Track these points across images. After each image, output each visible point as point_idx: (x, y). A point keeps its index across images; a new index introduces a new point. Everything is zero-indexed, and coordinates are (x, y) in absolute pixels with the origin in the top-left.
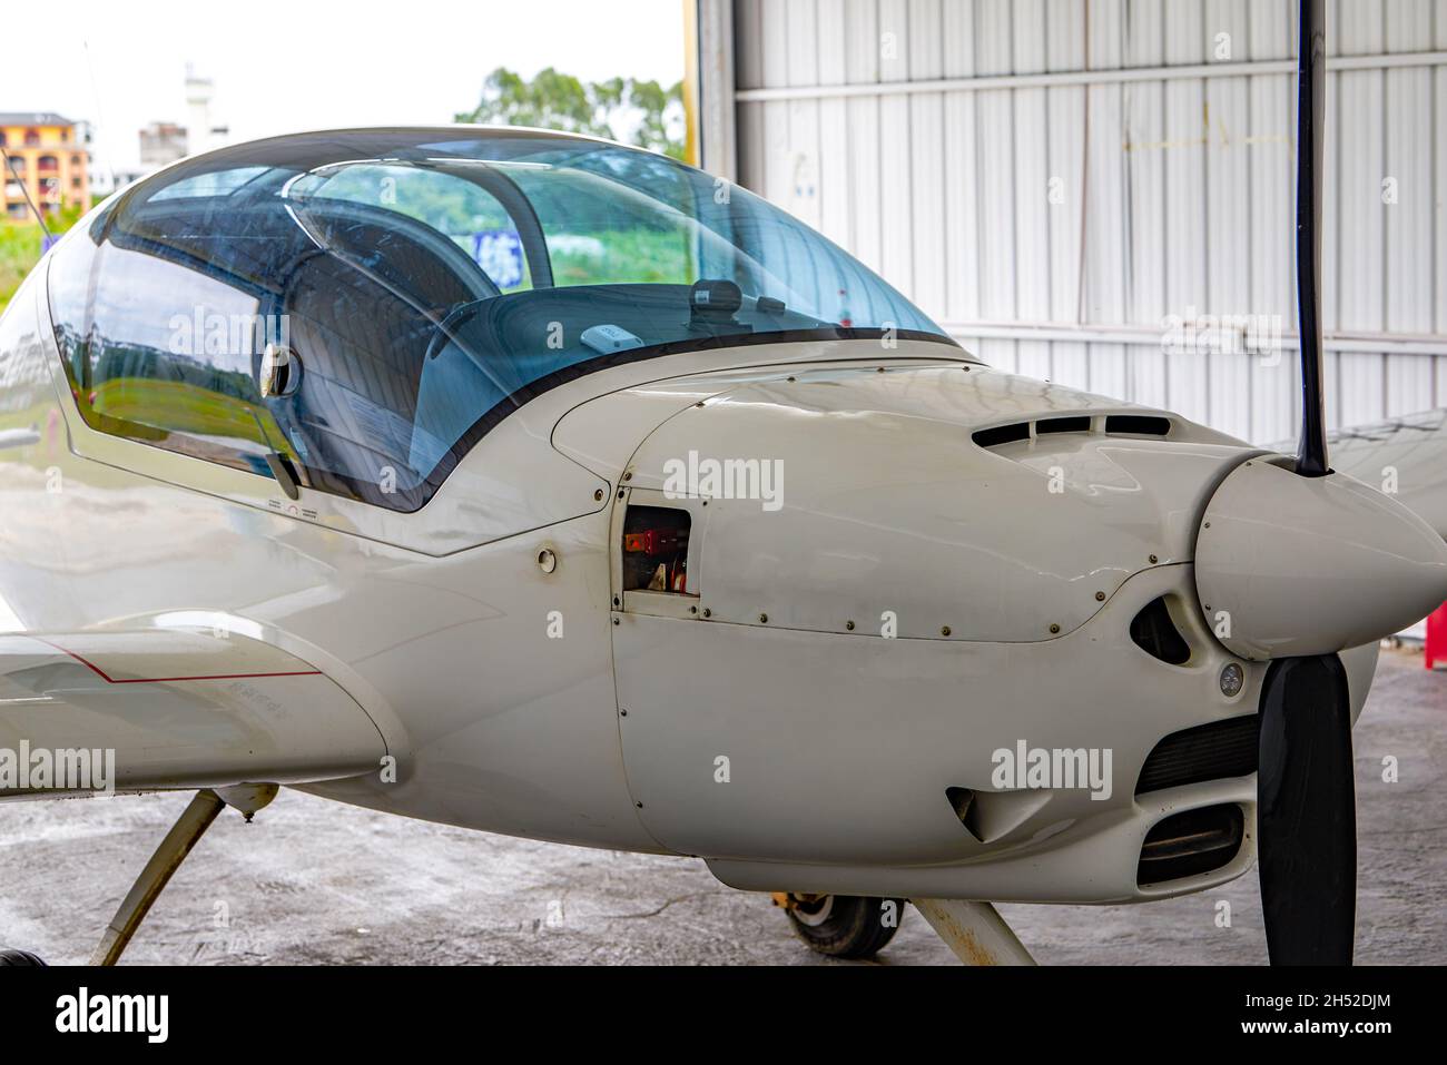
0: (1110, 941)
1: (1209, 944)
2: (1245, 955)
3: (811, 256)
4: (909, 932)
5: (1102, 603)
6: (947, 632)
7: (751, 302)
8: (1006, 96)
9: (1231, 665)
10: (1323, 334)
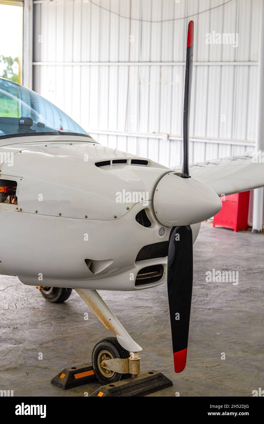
0: (127, 299)
1: (154, 300)
2: (163, 303)
3: (52, 111)
4: (73, 296)
5: (128, 210)
6: (86, 217)
7: (35, 124)
8: (107, 68)
9: (162, 228)
10: (189, 137)
